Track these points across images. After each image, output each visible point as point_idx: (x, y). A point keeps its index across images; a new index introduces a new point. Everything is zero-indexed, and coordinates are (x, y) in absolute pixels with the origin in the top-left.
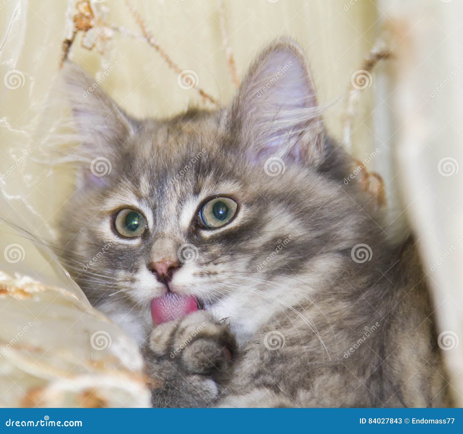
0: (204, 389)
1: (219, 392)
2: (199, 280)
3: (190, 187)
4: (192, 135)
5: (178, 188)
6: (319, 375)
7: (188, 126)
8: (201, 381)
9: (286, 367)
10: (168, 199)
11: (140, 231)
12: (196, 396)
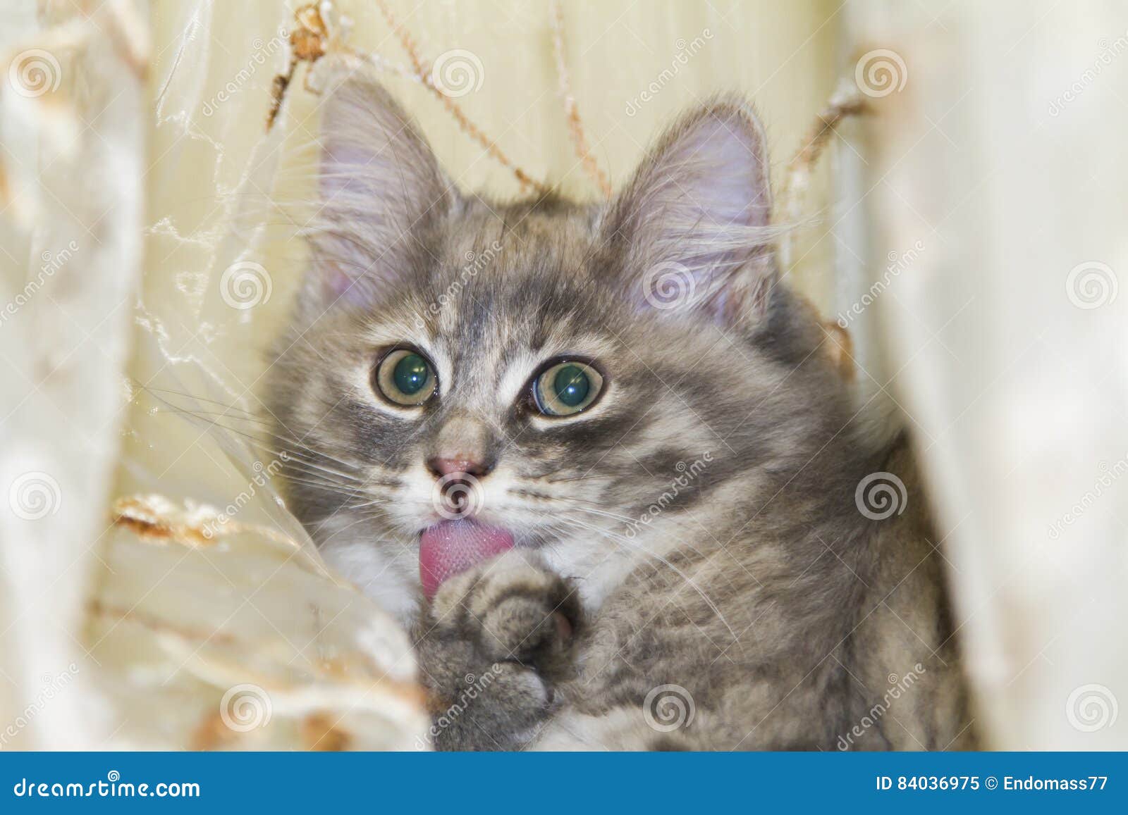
0: (521, 688)
1: (550, 698)
2: (517, 501)
3: (527, 334)
4: (543, 240)
5: (506, 332)
6: (733, 684)
7: (539, 223)
8: (514, 675)
9: (671, 665)
10: (485, 348)
11: (424, 395)
12: (507, 703)
